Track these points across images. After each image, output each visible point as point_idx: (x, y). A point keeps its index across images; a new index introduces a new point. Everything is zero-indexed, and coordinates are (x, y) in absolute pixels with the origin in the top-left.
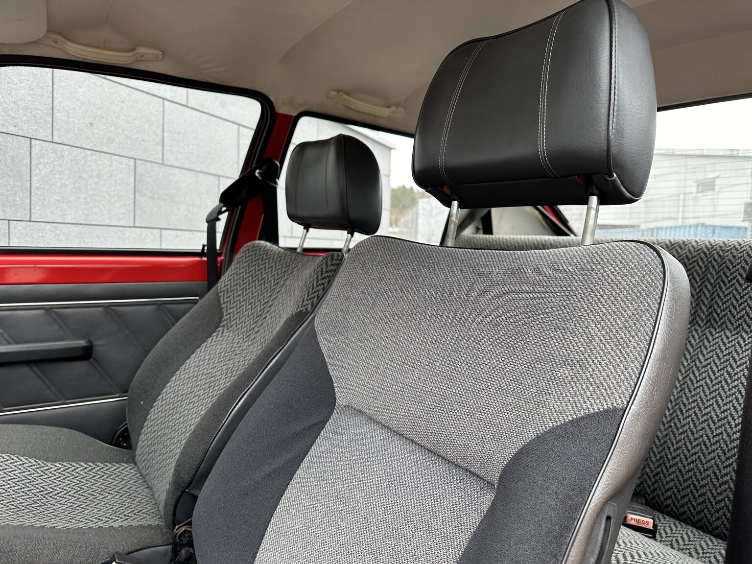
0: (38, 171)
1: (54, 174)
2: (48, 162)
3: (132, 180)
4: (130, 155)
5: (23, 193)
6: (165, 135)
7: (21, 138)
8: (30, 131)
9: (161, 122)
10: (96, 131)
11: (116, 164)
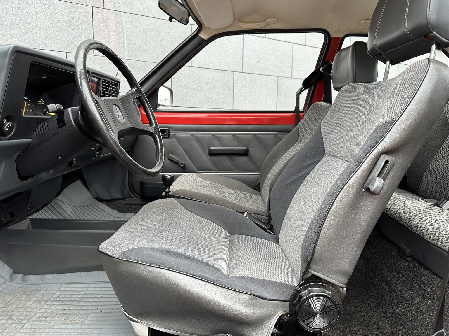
0: (236, 87)
1: (243, 87)
2: (240, 82)
3: (276, 87)
4: (275, 75)
5: (231, 97)
6: (293, 62)
7: (230, 72)
8: (234, 68)
9: (292, 56)
10: (261, 65)
11: (269, 80)
